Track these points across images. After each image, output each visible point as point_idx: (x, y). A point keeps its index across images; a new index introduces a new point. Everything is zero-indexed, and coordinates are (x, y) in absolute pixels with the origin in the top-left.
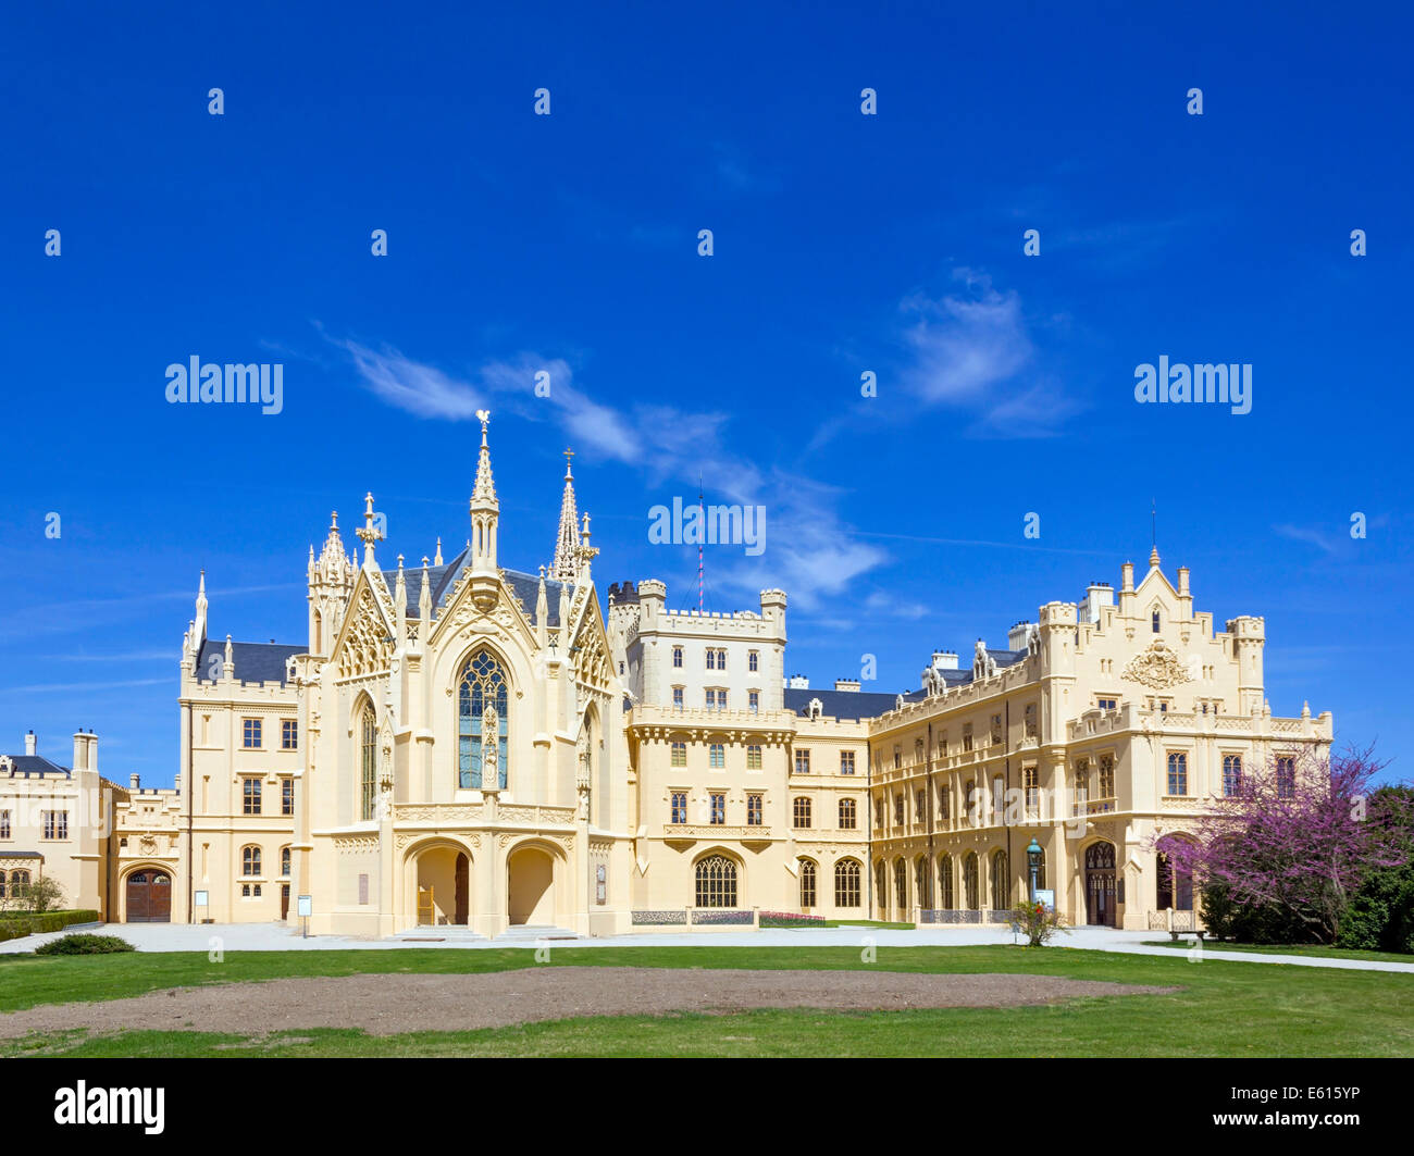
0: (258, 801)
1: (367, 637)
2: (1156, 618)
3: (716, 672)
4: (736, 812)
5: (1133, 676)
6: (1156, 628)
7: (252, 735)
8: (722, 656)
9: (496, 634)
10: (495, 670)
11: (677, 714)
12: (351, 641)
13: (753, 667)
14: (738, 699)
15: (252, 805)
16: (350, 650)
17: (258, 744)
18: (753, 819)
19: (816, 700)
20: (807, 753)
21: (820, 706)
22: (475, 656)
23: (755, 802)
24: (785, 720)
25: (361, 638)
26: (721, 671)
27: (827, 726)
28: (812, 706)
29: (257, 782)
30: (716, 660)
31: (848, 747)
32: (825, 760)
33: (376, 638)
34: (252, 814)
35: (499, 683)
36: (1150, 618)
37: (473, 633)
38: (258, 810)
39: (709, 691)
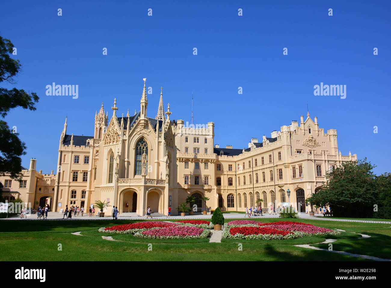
0: (77, 178)
1: (113, 135)
4: (201, 181)
7: (77, 160)
8: (198, 139)
9: (146, 134)
10: (145, 143)
11: (186, 155)
12: (108, 136)
13: (206, 142)
14: (202, 151)
15: (75, 179)
16: (108, 138)
17: (78, 162)
18: (207, 183)
19: (222, 151)
20: (220, 165)
21: (223, 153)
24: (215, 156)
25: (111, 135)
27: (225, 158)
28: (221, 153)
29: (77, 173)
31: (230, 164)
33: (115, 135)
34: (75, 181)
35: (146, 147)
37: (140, 133)
38: (76, 180)
39: (195, 149)
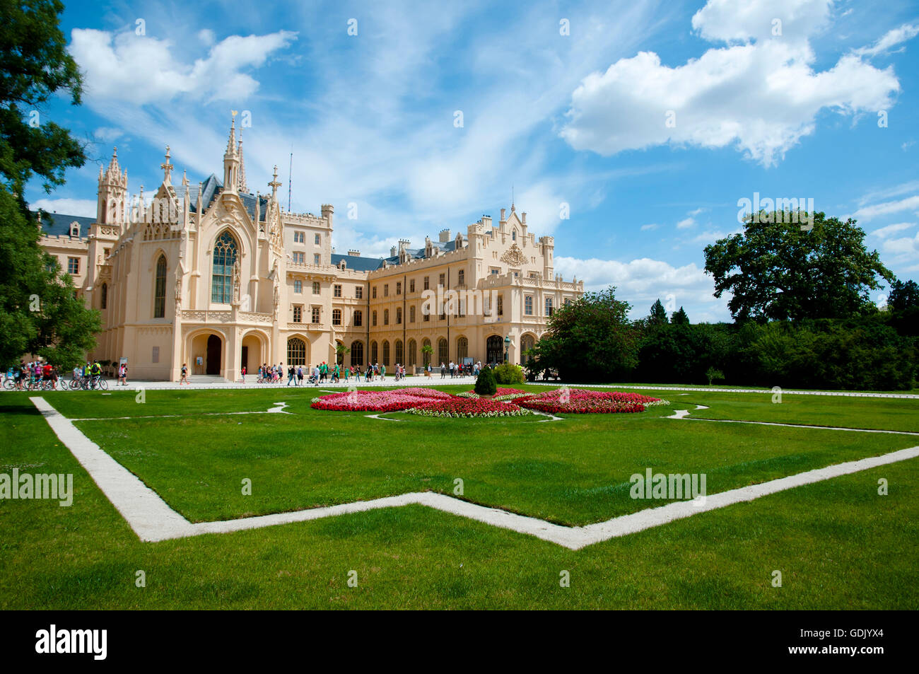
2: (514, 234)
3: (299, 244)
4: (307, 317)
5: (504, 260)
6: (514, 239)
8: (302, 236)
9: (234, 223)
10: (232, 242)
13: (317, 242)
14: (310, 259)
18: (316, 320)
19: (343, 261)
20: (340, 287)
21: (345, 264)
22: (222, 234)
23: (316, 311)
24: (334, 271)
26: (301, 243)
27: (349, 274)
28: (342, 263)
30: (299, 238)
31: (360, 285)
32: (349, 291)
35: (233, 249)
36: (511, 234)
37: (223, 222)
39: (295, 253)
